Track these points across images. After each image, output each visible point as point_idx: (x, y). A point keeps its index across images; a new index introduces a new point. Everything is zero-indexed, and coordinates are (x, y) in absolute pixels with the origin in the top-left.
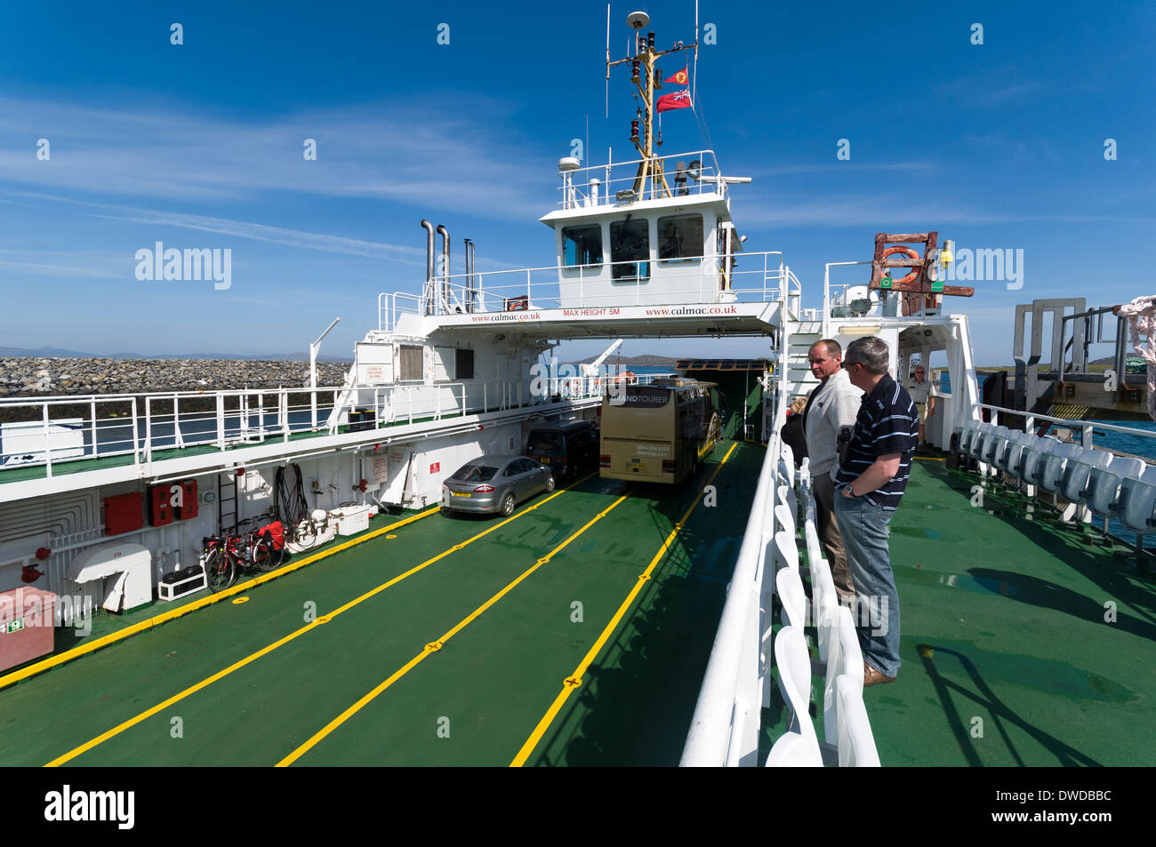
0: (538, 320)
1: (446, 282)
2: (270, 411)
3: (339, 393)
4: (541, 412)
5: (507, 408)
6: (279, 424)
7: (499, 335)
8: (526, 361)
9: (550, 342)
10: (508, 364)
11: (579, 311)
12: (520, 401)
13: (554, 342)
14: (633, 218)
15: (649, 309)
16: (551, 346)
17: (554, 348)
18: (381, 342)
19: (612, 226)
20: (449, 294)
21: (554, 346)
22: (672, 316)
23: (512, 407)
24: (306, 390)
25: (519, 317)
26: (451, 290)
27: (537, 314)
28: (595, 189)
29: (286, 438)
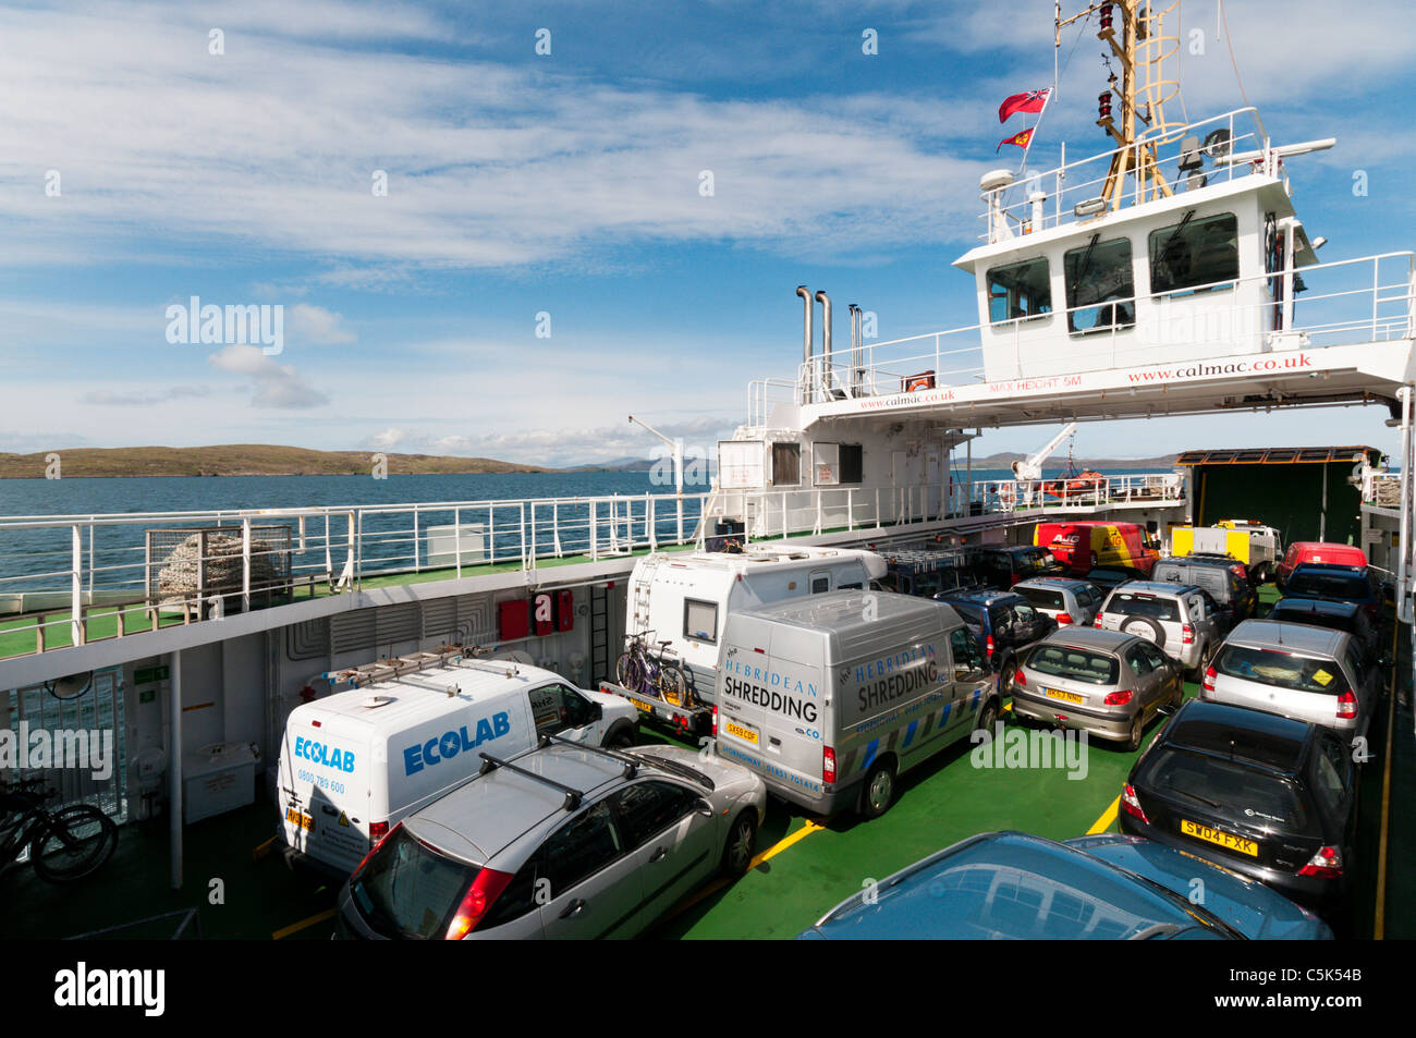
0: (952, 401)
1: (826, 361)
2: (637, 519)
3: (706, 499)
4: (954, 528)
5: (907, 522)
6: (646, 535)
7: (895, 426)
8: (933, 460)
9: (966, 431)
10: (907, 464)
11: (1015, 383)
12: (924, 513)
13: (973, 431)
14: (1104, 238)
15: (1133, 372)
16: (969, 438)
17: (972, 440)
18: (751, 439)
19: (1067, 256)
20: (830, 376)
21: (973, 437)
22: (1177, 380)
23: (914, 521)
24: (672, 496)
25: (923, 398)
26: (833, 372)
27: (951, 393)
28: (1038, 206)
29: (653, 549)
